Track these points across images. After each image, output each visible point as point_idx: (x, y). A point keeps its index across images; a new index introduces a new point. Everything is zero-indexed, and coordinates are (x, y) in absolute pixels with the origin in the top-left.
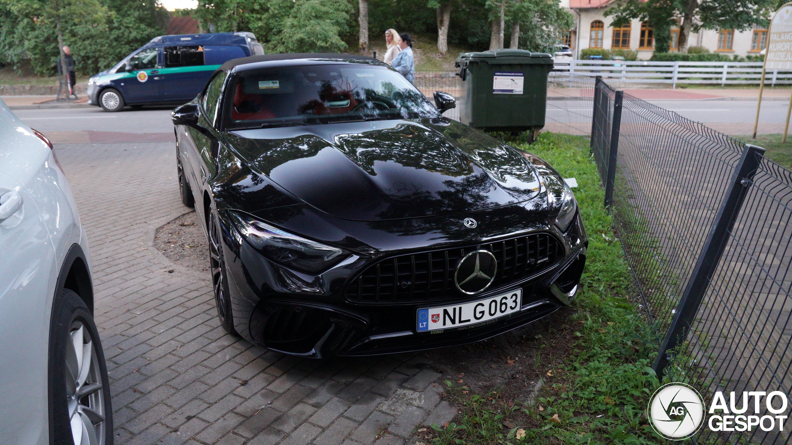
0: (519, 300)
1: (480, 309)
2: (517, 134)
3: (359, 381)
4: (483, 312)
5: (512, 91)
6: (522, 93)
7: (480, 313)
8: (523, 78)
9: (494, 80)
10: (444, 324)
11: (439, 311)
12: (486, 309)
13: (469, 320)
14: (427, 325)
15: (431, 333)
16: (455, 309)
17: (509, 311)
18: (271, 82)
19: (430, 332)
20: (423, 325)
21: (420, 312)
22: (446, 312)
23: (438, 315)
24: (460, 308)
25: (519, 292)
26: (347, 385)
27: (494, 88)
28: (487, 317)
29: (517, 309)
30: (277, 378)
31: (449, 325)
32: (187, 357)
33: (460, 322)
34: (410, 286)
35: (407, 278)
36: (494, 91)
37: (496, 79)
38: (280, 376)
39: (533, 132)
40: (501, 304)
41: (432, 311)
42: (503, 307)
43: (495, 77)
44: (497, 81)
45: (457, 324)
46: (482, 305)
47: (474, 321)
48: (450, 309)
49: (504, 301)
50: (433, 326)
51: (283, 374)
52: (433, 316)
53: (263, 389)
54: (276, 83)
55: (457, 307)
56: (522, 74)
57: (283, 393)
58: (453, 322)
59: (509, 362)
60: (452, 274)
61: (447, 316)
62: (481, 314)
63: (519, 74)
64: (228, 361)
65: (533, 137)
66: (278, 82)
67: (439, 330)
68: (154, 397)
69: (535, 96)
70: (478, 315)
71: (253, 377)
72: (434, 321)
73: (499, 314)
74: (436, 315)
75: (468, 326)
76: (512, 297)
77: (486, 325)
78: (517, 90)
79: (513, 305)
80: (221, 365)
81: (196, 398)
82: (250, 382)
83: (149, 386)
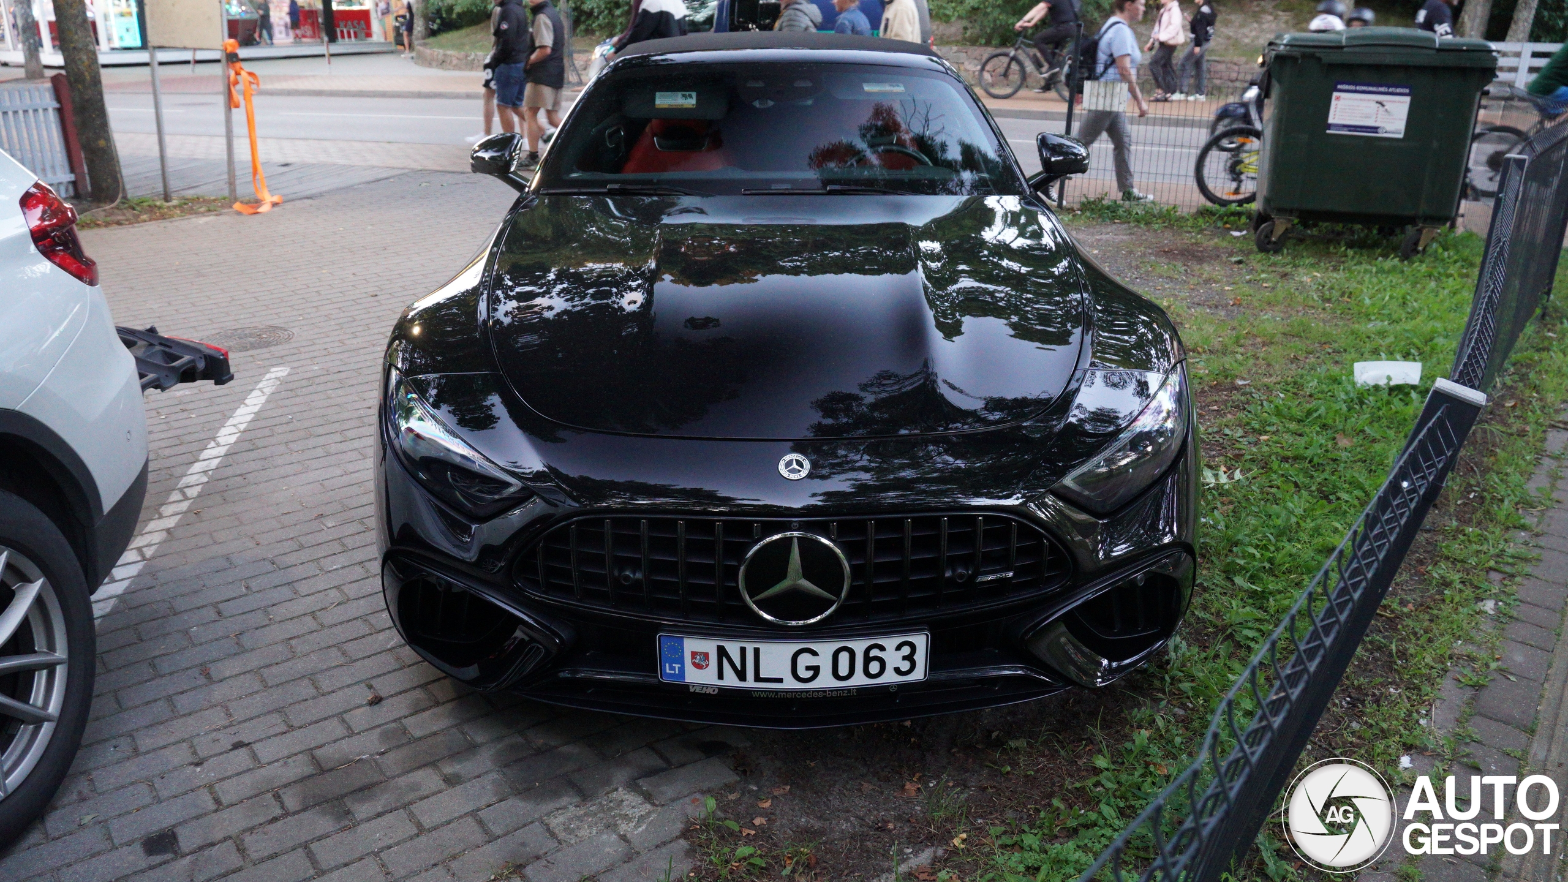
0: (920, 657)
1: (805, 660)
2: (1392, 232)
3: (565, 749)
4: (816, 670)
5: (1375, 129)
6: (1401, 136)
7: (808, 668)
8: (1408, 99)
9: (1334, 102)
10: (721, 676)
11: (710, 646)
12: (824, 661)
13: (780, 680)
14: (682, 669)
15: (692, 690)
16: (743, 651)
17: (890, 677)
18: (680, 94)
19: (687, 687)
20: (673, 669)
21: (664, 641)
22: (722, 652)
23: (706, 656)
24: (757, 651)
25: (920, 641)
26: (539, 752)
27: (1331, 120)
28: (825, 681)
29: (918, 675)
30: (437, 704)
31: (731, 680)
32: (331, 626)
33: (758, 678)
34: (637, 581)
35: (635, 565)
36: (1329, 126)
37: (1338, 98)
38: (443, 703)
39: (1420, 231)
40: (868, 660)
41: (692, 645)
42: (874, 667)
43: (1335, 94)
44: (1341, 103)
45: (750, 683)
46: (814, 653)
47: (790, 684)
48: (733, 648)
49: (874, 653)
50: (694, 676)
51: (452, 700)
52: (694, 654)
53: (395, 721)
54: (691, 96)
55: (750, 647)
56: (1407, 91)
57: (420, 739)
58: (741, 675)
59: (908, 786)
60: (733, 573)
61: (725, 661)
62: (810, 674)
63: (1398, 90)
64: (389, 650)
65: (1416, 244)
66: (694, 94)
67: (707, 686)
68: (218, 693)
69: (1435, 144)
70: (803, 673)
71: (400, 693)
72: (698, 666)
73: (859, 679)
74: (701, 653)
75: (776, 692)
76: (898, 648)
77: (825, 697)
78: (1389, 127)
79: (905, 666)
80: (370, 656)
81: (278, 710)
82: (384, 703)
83: (230, 668)
